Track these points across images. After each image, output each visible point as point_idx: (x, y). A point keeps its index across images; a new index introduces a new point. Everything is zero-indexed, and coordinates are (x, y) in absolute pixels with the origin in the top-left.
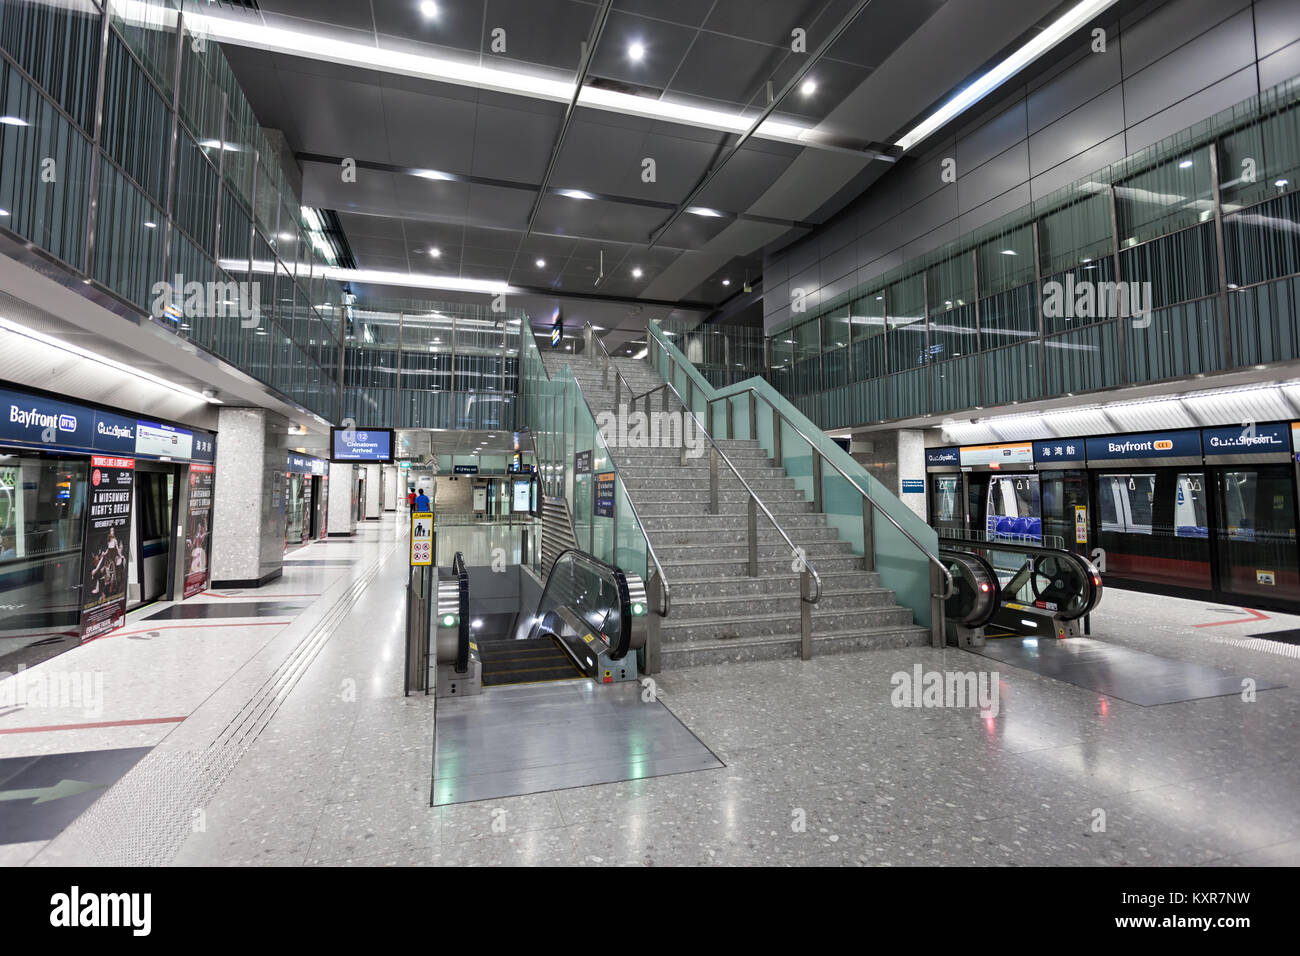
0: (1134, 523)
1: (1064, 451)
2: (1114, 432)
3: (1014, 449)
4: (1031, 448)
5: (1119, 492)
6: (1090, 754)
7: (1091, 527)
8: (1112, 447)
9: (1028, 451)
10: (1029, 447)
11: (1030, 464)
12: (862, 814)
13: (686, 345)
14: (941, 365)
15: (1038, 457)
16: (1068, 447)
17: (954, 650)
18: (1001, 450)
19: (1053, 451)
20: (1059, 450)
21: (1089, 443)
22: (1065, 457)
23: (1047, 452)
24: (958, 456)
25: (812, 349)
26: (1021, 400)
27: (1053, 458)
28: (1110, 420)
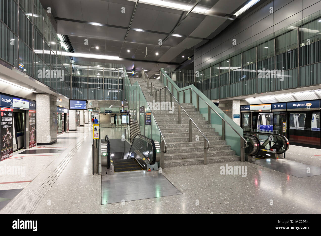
0: (299, 127)
1: (280, 106)
2: (295, 101)
3: (266, 106)
4: (271, 105)
5: (296, 118)
6: (284, 191)
7: (287, 128)
8: (294, 105)
9: (270, 106)
10: (270, 105)
11: (270, 110)
12: (220, 206)
13: (171, 75)
14: (246, 81)
15: (273, 108)
16: (282, 105)
17: (247, 162)
18: (262, 106)
19: (277, 106)
20: (279, 106)
21: (288, 104)
22: (280, 108)
23: (275, 106)
24: (250, 108)
25: (208, 77)
26: (268, 92)
27: (277, 108)
28: (294, 97)
